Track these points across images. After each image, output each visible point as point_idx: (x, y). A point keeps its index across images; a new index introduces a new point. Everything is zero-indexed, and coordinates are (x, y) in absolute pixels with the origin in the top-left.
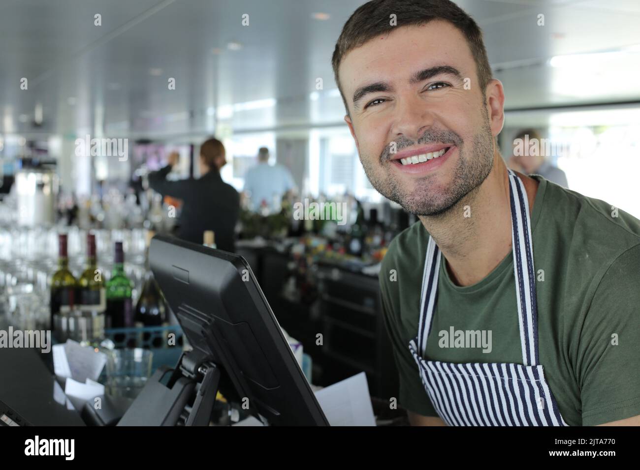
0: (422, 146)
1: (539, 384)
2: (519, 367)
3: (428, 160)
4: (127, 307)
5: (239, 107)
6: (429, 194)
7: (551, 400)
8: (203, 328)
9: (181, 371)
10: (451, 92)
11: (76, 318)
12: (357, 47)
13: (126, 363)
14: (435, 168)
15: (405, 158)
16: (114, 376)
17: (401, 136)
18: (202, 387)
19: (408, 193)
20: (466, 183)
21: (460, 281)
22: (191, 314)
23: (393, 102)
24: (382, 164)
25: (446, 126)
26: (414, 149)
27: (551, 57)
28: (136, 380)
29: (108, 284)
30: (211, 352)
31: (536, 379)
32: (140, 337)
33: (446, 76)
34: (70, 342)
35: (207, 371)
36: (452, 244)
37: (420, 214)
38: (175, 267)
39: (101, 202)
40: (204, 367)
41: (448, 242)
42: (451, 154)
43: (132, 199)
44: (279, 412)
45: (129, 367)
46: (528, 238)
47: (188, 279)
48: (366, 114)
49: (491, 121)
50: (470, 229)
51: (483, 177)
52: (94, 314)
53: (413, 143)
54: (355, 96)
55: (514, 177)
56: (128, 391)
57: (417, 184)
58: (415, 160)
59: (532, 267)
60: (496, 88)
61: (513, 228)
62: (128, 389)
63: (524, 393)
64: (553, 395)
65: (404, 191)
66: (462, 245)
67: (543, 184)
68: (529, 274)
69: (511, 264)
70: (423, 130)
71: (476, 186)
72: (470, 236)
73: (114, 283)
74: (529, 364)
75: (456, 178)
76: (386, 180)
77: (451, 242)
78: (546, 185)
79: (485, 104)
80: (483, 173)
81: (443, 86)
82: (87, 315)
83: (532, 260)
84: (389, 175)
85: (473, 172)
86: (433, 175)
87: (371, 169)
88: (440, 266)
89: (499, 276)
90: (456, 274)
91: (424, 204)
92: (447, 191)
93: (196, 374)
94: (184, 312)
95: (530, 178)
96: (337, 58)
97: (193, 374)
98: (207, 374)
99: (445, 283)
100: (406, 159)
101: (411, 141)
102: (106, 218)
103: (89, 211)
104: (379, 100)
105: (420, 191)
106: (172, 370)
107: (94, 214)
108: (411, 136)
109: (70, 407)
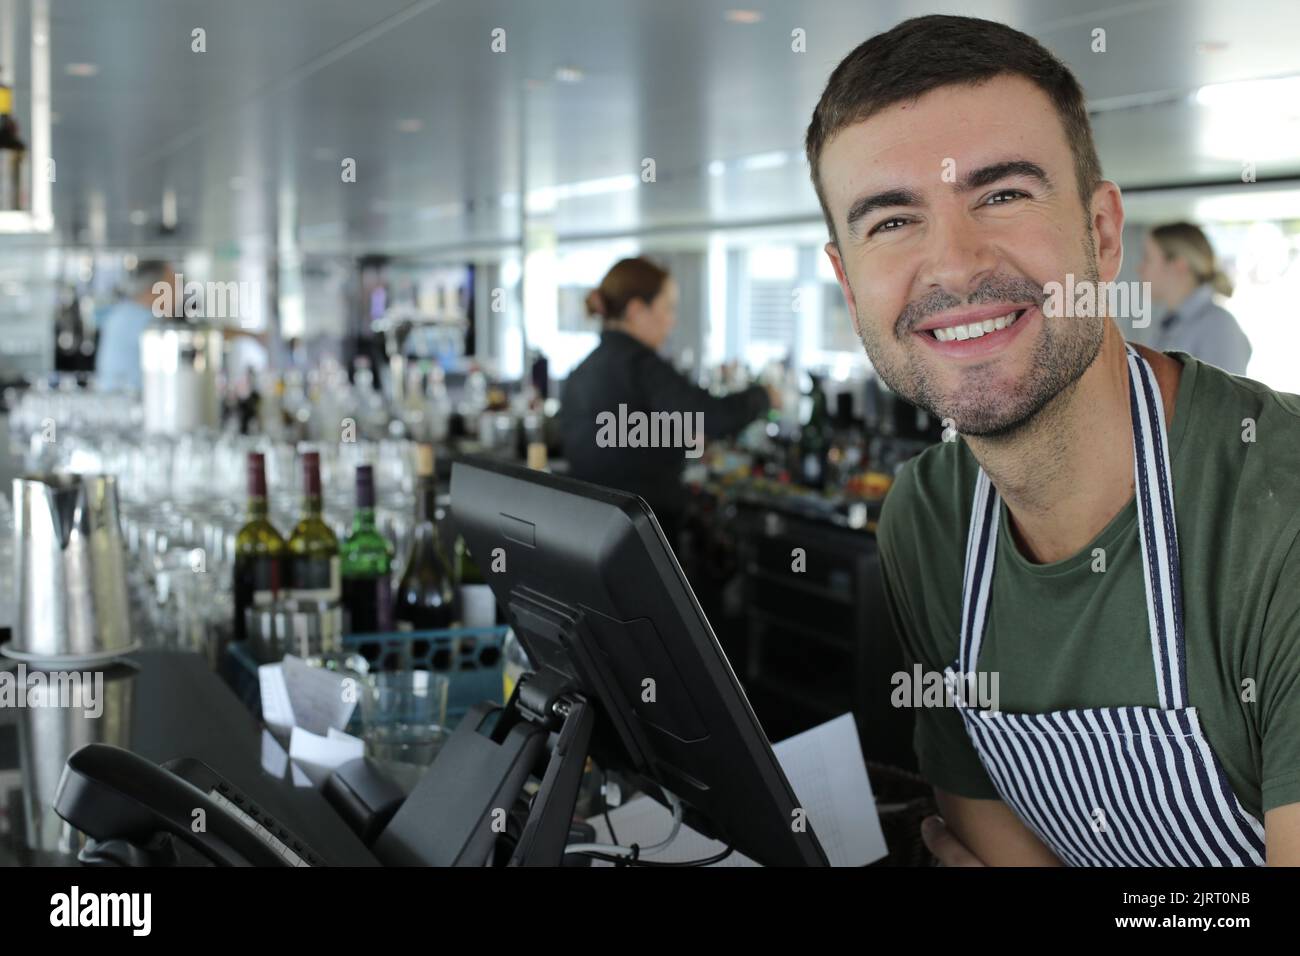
0: (976, 307)
1: (1191, 743)
2: (1153, 713)
3: (986, 334)
4: (382, 593)
5: (566, 191)
6: (986, 396)
7: (1214, 769)
8: (562, 630)
9: (519, 712)
10: (1029, 208)
11: (287, 614)
12: (857, 122)
13: (398, 699)
14: (998, 348)
15: (943, 327)
16: (374, 724)
17: (937, 288)
18: (562, 739)
19: (948, 392)
20: (1054, 376)
21: (1038, 556)
22: (540, 604)
23: (922, 225)
24: (898, 338)
25: (1021, 270)
26: (961, 314)
27: (1197, 88)
28: (418, 730)
29: (343, 547)
30: (577, 675)
31: (1184, 733)
32: (407, 650)
33: (1021, 179)
34: (289, 659)
35: (569, 710)
36: (1025, 487)
37: (969, 433)
38: (505, 515)
39: (306, 386)
40: (562, 703)
41: (1016, 482)
42: (1028, 322)
43: (364, 378)
44: (708, 785)
45: (403, 706)
46: (1165, 472)
47: (534, 539)
48: (871, 245)
49: (1098, 257)
50: (1059, 459)
51: (1083, 364)
52: (322, 607)
53: (959, 303)
54: (851, 213)
55: (1137, 359)
56: (405, 751)
57: (964, 376)
58: (962, 332)
59: (1172, 525)
60: (1109, 197)
61: (1136, 454)
62: (405, 747)
63: (1165, 760)
64: (1219, 761)
65: (940, 389)
66: (1043, 489)
67: (1191, 369)
68: (1167, 538)
69: (1133, 520)
70: (979, 280)
71: (1072, 380)
72: (1059, 473)
73: (354, 547)
74: (1171, 706)
75: (1036, 366)
76: (906, 367)
77: (1022, 483)
78: (1196, 369)
79: (1090, 228)
80: (1084, 355)
81: (1014, 197)
82: (308, 608)
83: (1173, 512)
84: (912, 358)
85: (1066, 355)
86: (994, 362)
87: (877, 346)
88: (999, 526)
89: (1112, 544)
90: (1029, 542)
91: (977, 415)
92: (1019, 390)
93: (547, 715)
94: (522, 600)
95: (1165, 356)
96: (816, 138)
97: (541, 716)
98: (570, 716)
99: (1009, 558)
100: (945, 331)
101: (955, 299)
102: (314, 415)
103: (280, 400)
104: (895, 221)
105: (970, 391)
106: (498, 709)
107: (291, 408)
108: (956, 290)
109: (301, 780)
